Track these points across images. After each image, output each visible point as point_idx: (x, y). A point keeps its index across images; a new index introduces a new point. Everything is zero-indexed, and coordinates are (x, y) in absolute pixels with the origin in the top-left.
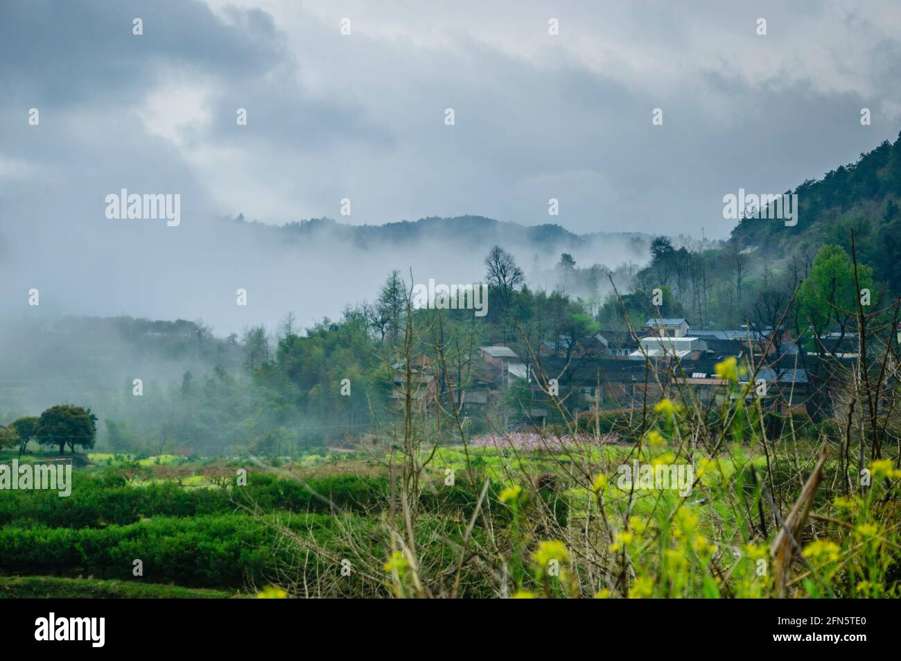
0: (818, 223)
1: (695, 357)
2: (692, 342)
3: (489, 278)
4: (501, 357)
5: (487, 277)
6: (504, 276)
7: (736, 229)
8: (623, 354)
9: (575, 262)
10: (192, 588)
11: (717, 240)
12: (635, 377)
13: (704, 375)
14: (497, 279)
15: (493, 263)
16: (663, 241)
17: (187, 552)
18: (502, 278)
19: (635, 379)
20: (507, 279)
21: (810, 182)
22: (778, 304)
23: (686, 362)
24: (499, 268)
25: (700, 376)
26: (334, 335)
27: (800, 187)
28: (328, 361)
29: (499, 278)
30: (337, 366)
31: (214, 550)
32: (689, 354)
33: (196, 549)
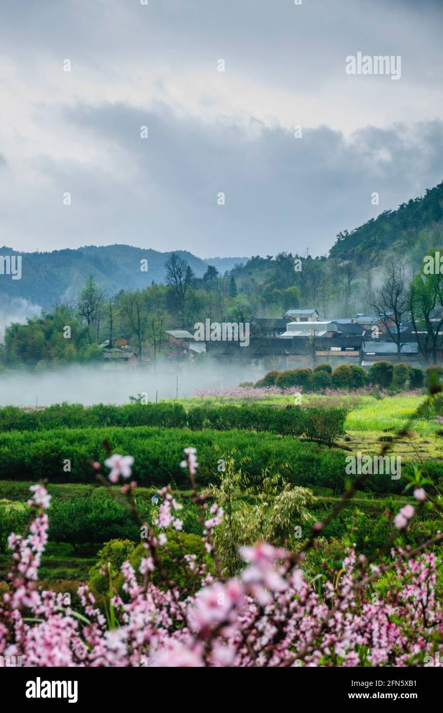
0: (399, 241)
1: (330, 336)
2: (327, 324)
3: (168, 279)
4: (182, 338)
5: (167, 278)
6: (180, 277)
7: (333, 248)
8: (272, 336)
9: (218, 272)
10: (59, 484)
11: (320, 257)
12: (288, 351)
13: (340, 349)
14: (174, 279)
15: (171, 267)
16: (284, 256)
17: (52, 454)
18: (178, 278)
19: (288, 353)
20: (182, 279)
21: (387, 213)
22: (398, 292)
23: (324, 339)
24: (176, 271)
25: (337, 350)
26: (51, 322)
27: (380, 215)
28: (48, 342)
29: (176, 278)
30: (56, 346)
31: (76, 452)
32: (326, 333)
33: (60, 451)
